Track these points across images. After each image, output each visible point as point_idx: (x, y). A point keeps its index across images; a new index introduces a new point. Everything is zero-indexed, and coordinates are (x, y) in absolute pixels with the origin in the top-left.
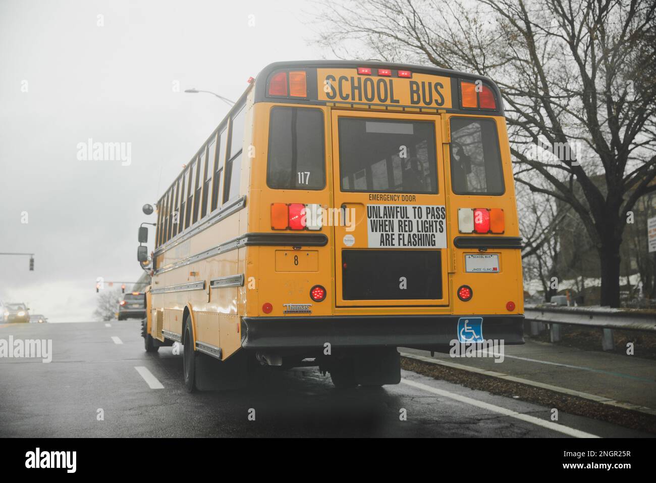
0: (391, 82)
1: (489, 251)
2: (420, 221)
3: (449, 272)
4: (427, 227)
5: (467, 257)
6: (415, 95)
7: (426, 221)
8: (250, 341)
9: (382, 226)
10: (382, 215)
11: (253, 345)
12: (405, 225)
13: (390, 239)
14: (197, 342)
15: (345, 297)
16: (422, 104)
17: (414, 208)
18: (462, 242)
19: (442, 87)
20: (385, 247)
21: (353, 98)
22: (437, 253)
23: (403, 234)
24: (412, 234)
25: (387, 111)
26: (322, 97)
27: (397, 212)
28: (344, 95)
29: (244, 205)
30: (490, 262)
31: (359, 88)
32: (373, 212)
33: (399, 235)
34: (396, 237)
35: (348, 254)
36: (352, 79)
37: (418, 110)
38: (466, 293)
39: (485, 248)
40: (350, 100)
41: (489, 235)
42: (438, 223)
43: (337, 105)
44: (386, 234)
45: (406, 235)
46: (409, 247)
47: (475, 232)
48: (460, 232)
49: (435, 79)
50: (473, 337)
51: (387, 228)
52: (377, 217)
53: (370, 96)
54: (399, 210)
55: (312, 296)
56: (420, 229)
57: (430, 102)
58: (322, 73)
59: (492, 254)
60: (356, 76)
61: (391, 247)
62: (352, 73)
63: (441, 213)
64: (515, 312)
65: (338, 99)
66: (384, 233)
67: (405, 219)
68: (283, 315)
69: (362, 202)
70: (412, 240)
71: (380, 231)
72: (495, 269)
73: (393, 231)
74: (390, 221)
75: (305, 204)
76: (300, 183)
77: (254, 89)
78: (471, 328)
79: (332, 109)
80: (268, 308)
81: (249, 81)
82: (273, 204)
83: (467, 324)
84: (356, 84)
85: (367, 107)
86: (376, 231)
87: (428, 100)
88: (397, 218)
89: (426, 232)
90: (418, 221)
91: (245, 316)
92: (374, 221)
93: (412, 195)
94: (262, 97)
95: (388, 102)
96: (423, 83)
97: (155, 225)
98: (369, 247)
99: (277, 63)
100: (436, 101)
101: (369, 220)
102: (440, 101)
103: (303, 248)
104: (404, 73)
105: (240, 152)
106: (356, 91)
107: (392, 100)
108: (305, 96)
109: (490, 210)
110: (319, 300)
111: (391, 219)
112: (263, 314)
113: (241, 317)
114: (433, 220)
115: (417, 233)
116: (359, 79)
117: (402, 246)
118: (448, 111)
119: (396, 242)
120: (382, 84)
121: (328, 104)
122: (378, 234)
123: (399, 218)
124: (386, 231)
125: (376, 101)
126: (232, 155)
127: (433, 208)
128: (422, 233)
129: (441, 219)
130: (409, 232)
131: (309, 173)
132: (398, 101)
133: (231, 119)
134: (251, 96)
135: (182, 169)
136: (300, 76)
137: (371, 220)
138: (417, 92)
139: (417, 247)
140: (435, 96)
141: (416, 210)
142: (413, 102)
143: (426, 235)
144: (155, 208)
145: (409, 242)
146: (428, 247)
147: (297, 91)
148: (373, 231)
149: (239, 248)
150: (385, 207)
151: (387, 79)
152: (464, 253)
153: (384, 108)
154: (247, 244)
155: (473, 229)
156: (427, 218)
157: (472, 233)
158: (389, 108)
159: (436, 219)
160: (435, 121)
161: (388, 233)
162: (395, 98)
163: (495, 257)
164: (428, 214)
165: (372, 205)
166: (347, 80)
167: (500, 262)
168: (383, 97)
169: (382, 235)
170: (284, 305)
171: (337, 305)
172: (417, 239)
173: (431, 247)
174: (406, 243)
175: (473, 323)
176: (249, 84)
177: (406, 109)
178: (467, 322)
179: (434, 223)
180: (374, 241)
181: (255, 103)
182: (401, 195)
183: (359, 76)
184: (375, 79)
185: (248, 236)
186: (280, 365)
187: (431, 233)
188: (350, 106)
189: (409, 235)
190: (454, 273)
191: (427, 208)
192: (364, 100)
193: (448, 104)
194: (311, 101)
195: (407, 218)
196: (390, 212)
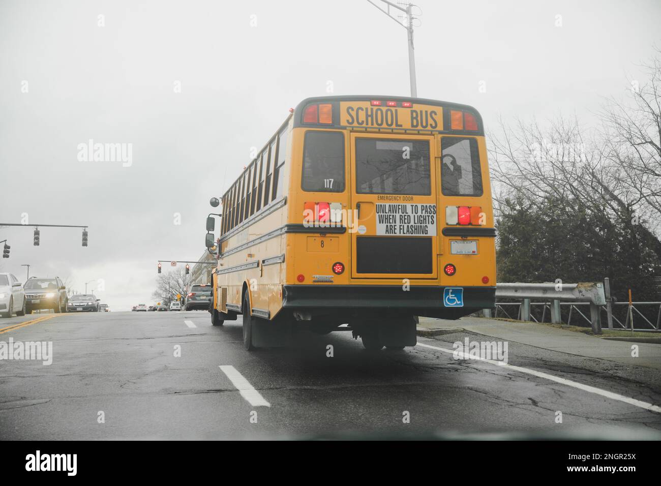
0: (396, 111)
1: (469, 238)
2: (416, 215)
3: (438, 253)
4: (422, 220)
5: (452, 242)
6: (415, 121)
7: (421, 216)
8: (288, 301)
9: (387, 219)
10: (387, 211)
11: (290, 305)
12: (405, 219)
13: (393, 229)
14: (253, 309)
15: (358, 271)
16: (420, 127)
17: (412, 206)
18: (449, 232)
19: (436, 114)
20: (389, 235)
21: (367, 124)
22: (429, 239)
23: (403, 226)
24: (410, 225)
25: (392, 133)
26: (343, 123)
27: (399, 209)
28: (360, 122)
29: (285, 203)
30: (470, 246)
31: (372, 116)
32: (381, 209)
33: (400, 226)
34: (397, 227)
35: (361, 239)
36: (367, 109)
37: (416, 132)
38: (451, 270)
39: (466, 236)
40: (364, 125)
41: (470, 226)
42: (430, 217)
43: (355, 129)
44: (390, 226)
45: (406, 226)
46: (408, 235)
47: (458, 224)
48: (447, 224)
49: (430, 108)
50: (455, 302)
51: (391, 221)
52: (383, 213)
53: (379, 122)
54: (400, 207)
55: (334, 270)
56: (416, 222)
57: (426, 126)
58: (344, 105)
59: (472, 241)
60: (370, 107)
61: (394, 235)
62: (367, 104)
63: (432, 210)
64: (488, 285)
65: (355, 124)
66: (389, 224)
67: (405, 214)
68: (312, 284)
69: (373, 202)
70: (410, 230)
71: (385, 223)
72: (474, 252)
73: (395, 223)
74: (393, 216)
75: (329, 202)
76: (326, 187)
77: (293, 117)
78: (454, 296)
79: (351, 132)
80: (301, 278)
81: (290, 111)
82: (305, 203)
83: (451, 293)
84: (369, 113)
85: (377, 130)
86: (383, 223)
87: (424, 124)
88: (399, 213)
89: (420, 224)
90: (414, 216)
91: (285, 284)
92: (381, 215)
93: (411, 196)
94: (299, 123)
95: (394, 126)
96: (421, 112)
97: (220, 215)
98: (377, 235)
99: (309, 98)
100: (431, 125)
101: (377, 215)
102: (434, 125)
103: (328, 235)
104: (406, 104)
105: (283, 163)
106: (370, 119)
107: (397, 125)
108: (331, 122)
109: (471, 207)
110: (339, 273)
111: (394, 214)
112: (297, 283)
113: (282, 285)
114: (427, 215)
115: (414, 225)
116: (372, 110)
117: (402, 234)
118: (440, 133)
119: (397, 231)
120: (389, 113)
121: (347, 128)
122: (384, 225)
123: (401, 213)
124: (390, 223)
125: (384, 125)
126: (279, 165)
127: (426, 206)
128: (417, 225)
129: (432, 214)
130: (408, 223)
131: (332, 180)
132: (401, 126)
133: (278, 136)
134: (291, 122)
135: (243, 170)
136: (327, 108)
137: (379, 215)
138: (416, 118)
139: (414, 235)
140: (431, 121)
141: (414, 207)
142: (413, 126)
143: (421, 226)
144: (220, 201)
145: (408, 231)
146: (422, 235)
147: (325, 119)
148: (380, 223)
149: (281, 235)
150: (390, 205)
151: (393, 109)
152: (450, 239)
153: (390, 131)
154: (286, 232)
155: (457, 222)
156: (422, 213)
157: (456, 225)
158: (394, 131)
159: (429, 214)
160: (429, 140)
161: (392, 224)
162: (399, 123)
163: (474, 243)
164: (422, 210)
165: (380, 204)
166: (362, 110)
167: (478, 247)
168: (390, 122)
169: (387, 226)
170: (314, 276)
171: (353, 277)
172: (413, 229)
173: (424, 235)
174: (405, 231)
175: (456, 292)
176: (290, 113)
177: (408, 132)
178: (451, 291)
179: (427, 217)
180: (381, 230)
181: (294, 128)
182: (402, 196)
183: (372, 107)
184: (384, 109)
185: (287, 226)
186: (309, 319)
187: (425, 225)
188: (364, 129)
189: (408, 226)
190: (442, 255)
191: (422, 206)
192: (375, 125)
193: (440, 127)
194: (336, 126)
195: (406, 213)
196: (393, 209)
